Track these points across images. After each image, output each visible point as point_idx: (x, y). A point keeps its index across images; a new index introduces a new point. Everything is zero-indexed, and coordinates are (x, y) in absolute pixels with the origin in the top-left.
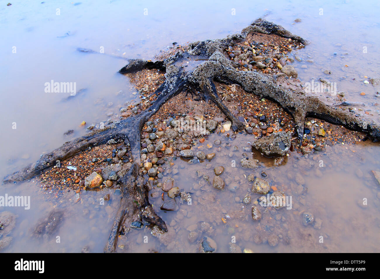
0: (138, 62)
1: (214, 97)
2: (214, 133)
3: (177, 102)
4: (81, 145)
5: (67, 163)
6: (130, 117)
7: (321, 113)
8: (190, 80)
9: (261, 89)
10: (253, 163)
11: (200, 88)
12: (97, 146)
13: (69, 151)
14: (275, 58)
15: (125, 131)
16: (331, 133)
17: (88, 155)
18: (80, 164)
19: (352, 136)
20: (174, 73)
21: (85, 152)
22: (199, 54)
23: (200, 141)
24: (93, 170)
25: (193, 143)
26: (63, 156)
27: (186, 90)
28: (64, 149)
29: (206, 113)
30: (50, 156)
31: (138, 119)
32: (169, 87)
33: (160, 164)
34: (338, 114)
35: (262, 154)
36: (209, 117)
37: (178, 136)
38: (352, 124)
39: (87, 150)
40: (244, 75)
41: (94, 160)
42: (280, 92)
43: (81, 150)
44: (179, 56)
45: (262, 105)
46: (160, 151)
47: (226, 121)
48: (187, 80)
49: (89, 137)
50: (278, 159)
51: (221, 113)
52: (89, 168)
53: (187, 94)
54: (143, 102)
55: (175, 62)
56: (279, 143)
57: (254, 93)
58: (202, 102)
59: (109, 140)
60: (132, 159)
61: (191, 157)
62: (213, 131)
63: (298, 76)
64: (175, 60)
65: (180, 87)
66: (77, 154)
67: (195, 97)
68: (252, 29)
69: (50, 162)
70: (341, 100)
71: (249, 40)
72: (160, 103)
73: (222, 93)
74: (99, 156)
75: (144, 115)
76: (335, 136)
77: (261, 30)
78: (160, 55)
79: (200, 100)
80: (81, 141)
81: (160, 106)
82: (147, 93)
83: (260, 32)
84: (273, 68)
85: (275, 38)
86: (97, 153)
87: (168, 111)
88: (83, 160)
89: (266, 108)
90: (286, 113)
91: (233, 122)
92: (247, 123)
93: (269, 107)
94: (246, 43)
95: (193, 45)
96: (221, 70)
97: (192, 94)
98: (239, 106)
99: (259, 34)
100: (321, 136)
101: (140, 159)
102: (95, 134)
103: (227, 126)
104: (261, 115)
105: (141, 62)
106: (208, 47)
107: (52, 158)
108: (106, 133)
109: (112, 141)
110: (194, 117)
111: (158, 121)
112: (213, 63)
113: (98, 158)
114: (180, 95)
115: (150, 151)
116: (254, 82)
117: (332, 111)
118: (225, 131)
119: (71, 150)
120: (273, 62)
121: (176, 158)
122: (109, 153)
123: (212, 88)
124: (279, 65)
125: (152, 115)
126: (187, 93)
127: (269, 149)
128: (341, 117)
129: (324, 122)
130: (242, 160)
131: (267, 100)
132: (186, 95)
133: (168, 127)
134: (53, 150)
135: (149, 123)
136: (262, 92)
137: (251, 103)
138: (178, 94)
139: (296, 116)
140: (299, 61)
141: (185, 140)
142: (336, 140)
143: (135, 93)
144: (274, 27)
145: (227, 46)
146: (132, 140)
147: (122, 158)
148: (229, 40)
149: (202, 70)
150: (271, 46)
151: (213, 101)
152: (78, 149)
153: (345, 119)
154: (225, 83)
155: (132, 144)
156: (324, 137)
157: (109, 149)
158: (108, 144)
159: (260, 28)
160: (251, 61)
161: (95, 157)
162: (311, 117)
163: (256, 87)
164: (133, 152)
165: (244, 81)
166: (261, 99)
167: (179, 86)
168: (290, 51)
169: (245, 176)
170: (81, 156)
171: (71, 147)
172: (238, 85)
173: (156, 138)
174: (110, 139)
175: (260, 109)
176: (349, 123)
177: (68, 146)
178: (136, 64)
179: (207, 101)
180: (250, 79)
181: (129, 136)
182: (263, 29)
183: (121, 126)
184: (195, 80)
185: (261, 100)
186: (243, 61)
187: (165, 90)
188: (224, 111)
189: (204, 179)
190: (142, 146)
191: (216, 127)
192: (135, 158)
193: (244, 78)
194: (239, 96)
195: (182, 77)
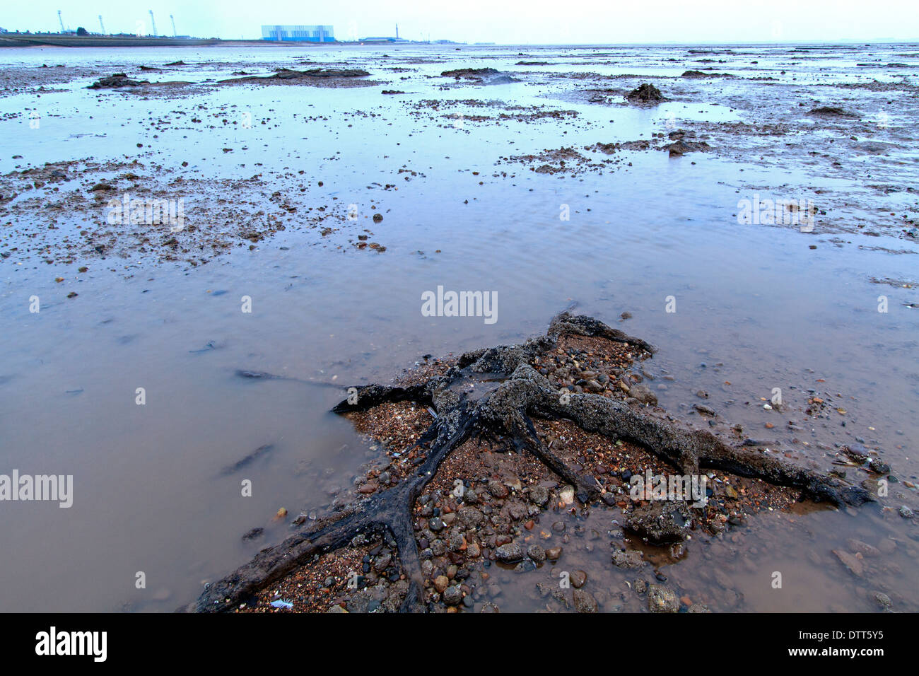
0: (375, 389)
1: (532, 443)
2: (546, 509)
3: (465, 457)
4: (298, 552)
5: (271, 595)
6: (377, 492)
7: (721, 457)
8: (485, 414)
9: (614, 423)
10: (635, 557)
11: (504, 429)
12: (329, 551)
13: (274, 568)
14: (611, 374)
15: (385, 516)
16: (746, 492)
17: (314, 573)
18: (300, 594)
19: (781, 496)
20: (453, 404)
21: (307, 568)
22: (489, 370)
23: (527, 525)
24: (328, 603)
25: (515, 532)
26: (261, 579)
27: (478, 433)
28: (264, 562)
29: (523, 474)
30: (230, 582)
31: (404, 492)
32: (448, 429)
33: (461, 577)
34: (748, 458)
35: (644, 539)
36: (531, 481)
37: (483, 520)
38: (774, 472)
39: (310, 563)
40: (581, 400)
41: (328, 581)
42: (648, 425)
43: (299, 563)
44: (455, 375)
45: (619, 452)
46: (458, 551)
47: (562, 487)
48: (479, 415)
49: (313, 533)
50: (675, 545)
51: (550, 473)
52: (319, 600)
53: (480, 442)
54: (396, 462)
55: (449, 386)
56: (673, 513)
57: (600, 432)
58: (510, 454)
59: (353, 537)
60: (404, 572)
61: (518, 559)
62: (544, 507)
63: (659, 403)
64: (448, 382)
65: (466, 429)
66: (290, 573)
67: (496, 447)
68: (563, 329)
69: (233, 594)
70: (740, 437)
71: (563, 345)
72: (437, 458)
73: (544, 435)
74: (335, 573)
75: (412, 485)
76: (754, 497)
77: (578, 329)
78: (405, 377)
79: (507, 451)
80: (297, 544)
81: (438, 466)
82: (401, 446)
83: (577, 333)
84: (614, 391)
85: (602, 342)
86: (331, 566)
87: (455, 474)
88: (306, 585)
89: (627, 456)
90: (663, 462)
91: (578, 485)
92: (601, 486)
93: (633, 455)
94: (560, 351)
95: (473, 356)
96: (539, 393)
97: (489, 442)
98: (580, 456)
99: (575, 336)
100: (733, 498)
101: (420, 572)
102: (325, 526)
103: (567, 496)
104: (623, 469)
105: (380, 389)
106: (504, 358)
107: (239, 586)
108: (347, 523)
109: (360, 538)
110: (503, 482)
111: (440, 494)
112: (524, 382)
113: (336, 577)
114: (468, 444)
115: (438, 553)
116: (601, 412)
117: (738, 453)
118: (566, 505)
119: (279, 564)
120: (610, 382)
121: (490, 564)
122: (357, 565)
123: (527, 426)
124: (624, 386)
125: (427, 483)
126: (480, 439)
127: (659, 525)
128: (756, 463)
129: (728, 475)
130: (615, 554)
131: (626, 443)
132: (480, 444)
133: (460, 504)
134: (236, 569)
135: (424, 498)
136: (616, 429)
137: (599, 451)
138: (464, 443)
139: (685, 465)
140: (651, 379)
141: (497, 527)
142: (758, 503)
143: (374, 448)
144: (598, 325)
145: (532, 355)
146: (400, 533)
147: (384, 573)
148: (533, 346)
149: (507, 396)
150: (600, 355)
151: (530, 451)
152: (293, 560)
153: (763, 466)
154: (546, 418)
155: (401, 541)
156: (736, 500)
157: (356, 557)
158: (352, 546)
159: (576, 327)
160: (577, 379)
161: (330, 576)
162: (705, 468)
163: (606, 419)
164: (404, 558)
165: (583, 410)
166: (616, 441)
167: (465, 426)
168: (631, 362)
169: (629, 584)
170: (299, 577)
171: (278, 558)
172: (570, 421)
173: (443, 527)
174: (357, 533)
175: (618, 459)
176: (770, 471)
177: (272, 555)
178: (370, 393)
179: (520, 451)
180: (594, 406)
181: (394, 525)
182: (580, 328)
183: (373, 508)
184: (495, 413)
185: (615, 444)
186: (564, 380)
187: (443, 435)
188: (555, 468)
189: (555, 598)
190: (419, 545)
191: (550, 498)
192: (410, 569)
193: (581, 405)
194: (575, 440)
195: (470, 411)
